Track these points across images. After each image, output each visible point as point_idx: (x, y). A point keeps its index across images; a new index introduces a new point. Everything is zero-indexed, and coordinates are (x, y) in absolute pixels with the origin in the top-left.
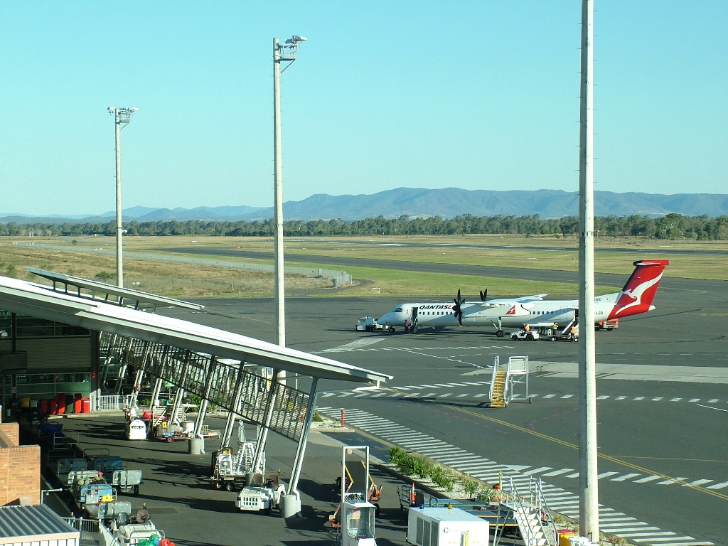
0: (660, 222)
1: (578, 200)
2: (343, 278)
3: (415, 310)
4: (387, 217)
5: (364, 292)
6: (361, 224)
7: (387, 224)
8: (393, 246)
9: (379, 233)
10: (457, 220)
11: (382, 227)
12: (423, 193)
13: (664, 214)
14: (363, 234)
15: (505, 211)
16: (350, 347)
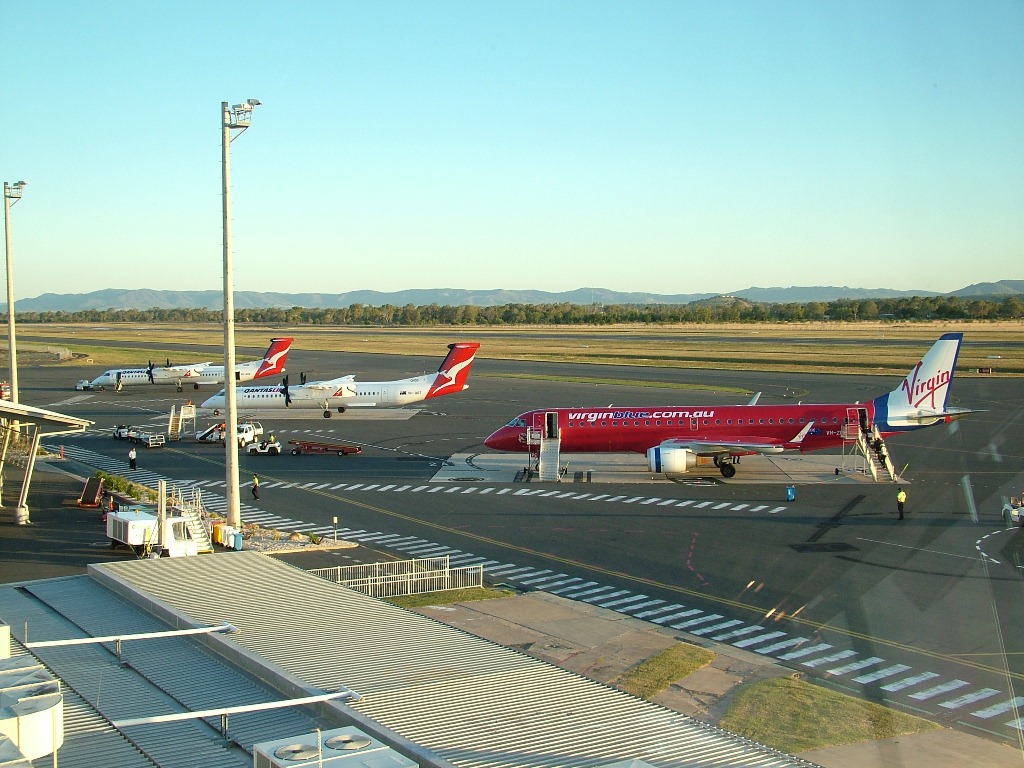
0: (288, 312)
1: (223, 298)
2: (65, 353)
3: (119, 374)
4: (98, 310)
5: (80, 362)
6: (80, 314)
7: (99, 314)
8: (103, 330)
9: (93, 321)
10: (150, 312)
11: (95, 317)
12: (125, 292)
13: (290, 307)
14: (81, 321)
15: (184, 305)
16: (69, 402)
